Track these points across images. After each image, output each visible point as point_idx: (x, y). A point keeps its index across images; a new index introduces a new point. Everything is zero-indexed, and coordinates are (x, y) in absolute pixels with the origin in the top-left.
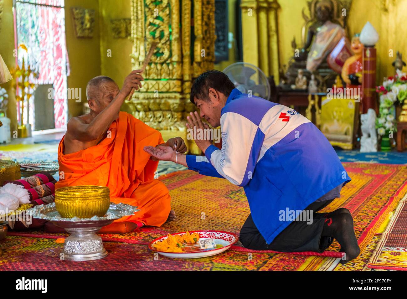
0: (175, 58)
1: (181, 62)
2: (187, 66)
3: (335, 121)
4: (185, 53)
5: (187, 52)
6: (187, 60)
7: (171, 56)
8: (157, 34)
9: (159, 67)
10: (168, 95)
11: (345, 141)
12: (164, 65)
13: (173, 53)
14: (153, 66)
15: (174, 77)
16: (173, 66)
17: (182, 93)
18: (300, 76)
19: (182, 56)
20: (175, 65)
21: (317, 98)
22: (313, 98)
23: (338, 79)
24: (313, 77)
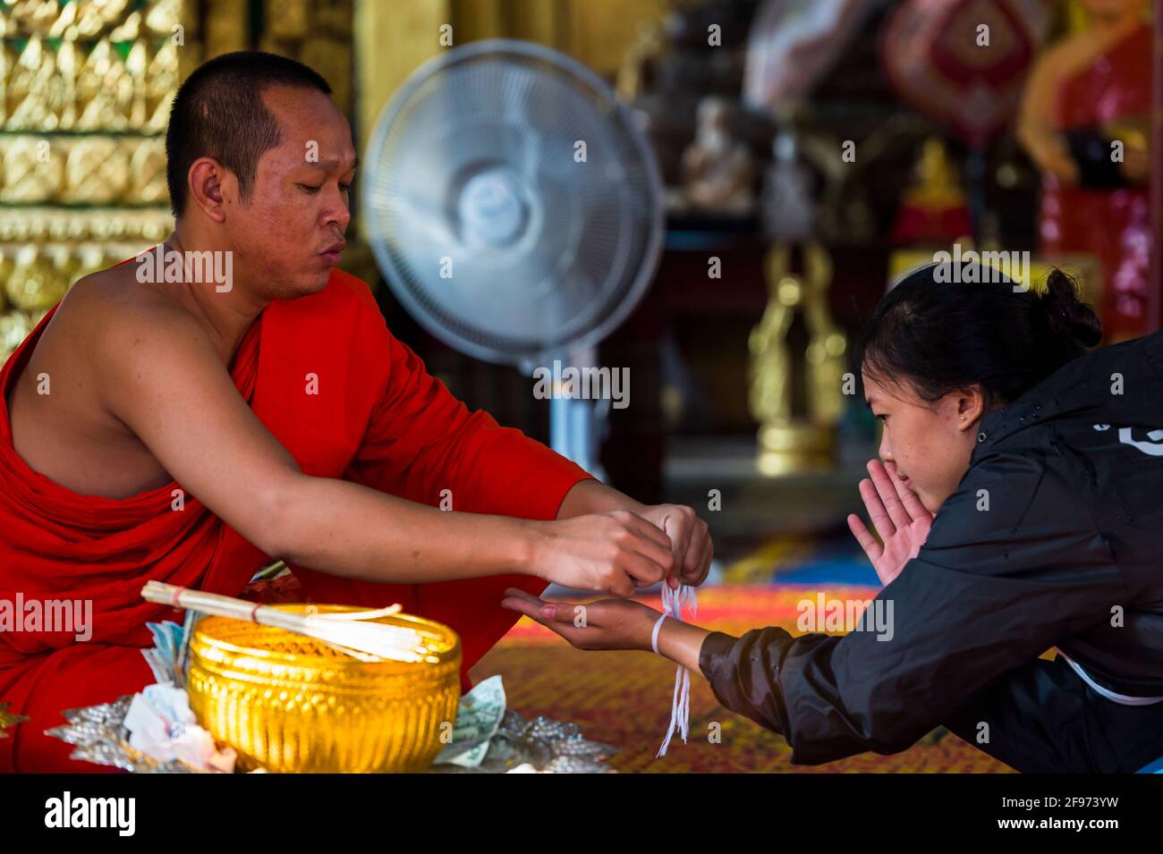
21: (820, 268)
22: (797, 268)
23: (932, 162)
24: (786, 148)
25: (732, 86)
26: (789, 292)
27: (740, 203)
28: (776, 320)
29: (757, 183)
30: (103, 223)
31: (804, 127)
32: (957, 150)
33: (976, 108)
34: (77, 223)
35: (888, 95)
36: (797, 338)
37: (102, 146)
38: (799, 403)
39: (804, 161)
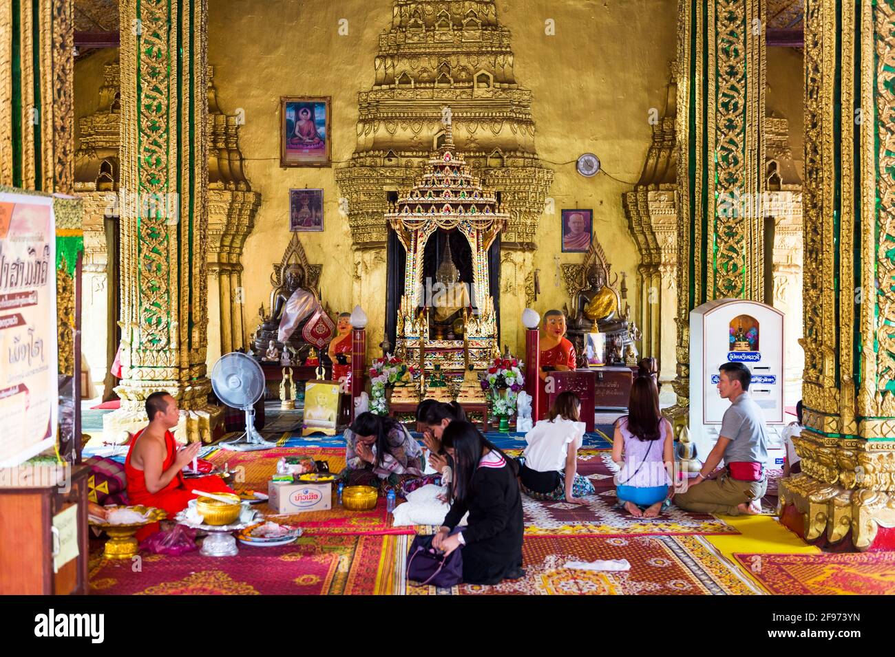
0: (174, 345)
1: (179, 349)
2: (185, 353)
3: (319, 406)
4: (182, 340)
5: (185, 339)
6: (185, 347)
7: (169, 342)
8: (154, 320)
9: (155, 353)
10: (165, 383)
11: (327, 427)
12: (161, 352)
13: (171, 340)
14: (148, 352)
15: (173, 365)
16: (171, 352)
17: (179, 381)
18: (271, 348)
19: (180, 343)
20: (174, 353)
21: (291, 372)
22: (287, 372)
23: (312, 352)
24: (285, 349)
25: (276, 337)
26: (286, 376)
27: (277, 360)
28: (284, 381)
29: (280, 356)
30: (161, 383)
31: (287, 345)
32: (316, 349)
33: (320, 342)
34: (157, 383)
35: (303, 340)
36: (287, 384)
37: (162, 369)
38: (288, 397)
39: (288, 350)
